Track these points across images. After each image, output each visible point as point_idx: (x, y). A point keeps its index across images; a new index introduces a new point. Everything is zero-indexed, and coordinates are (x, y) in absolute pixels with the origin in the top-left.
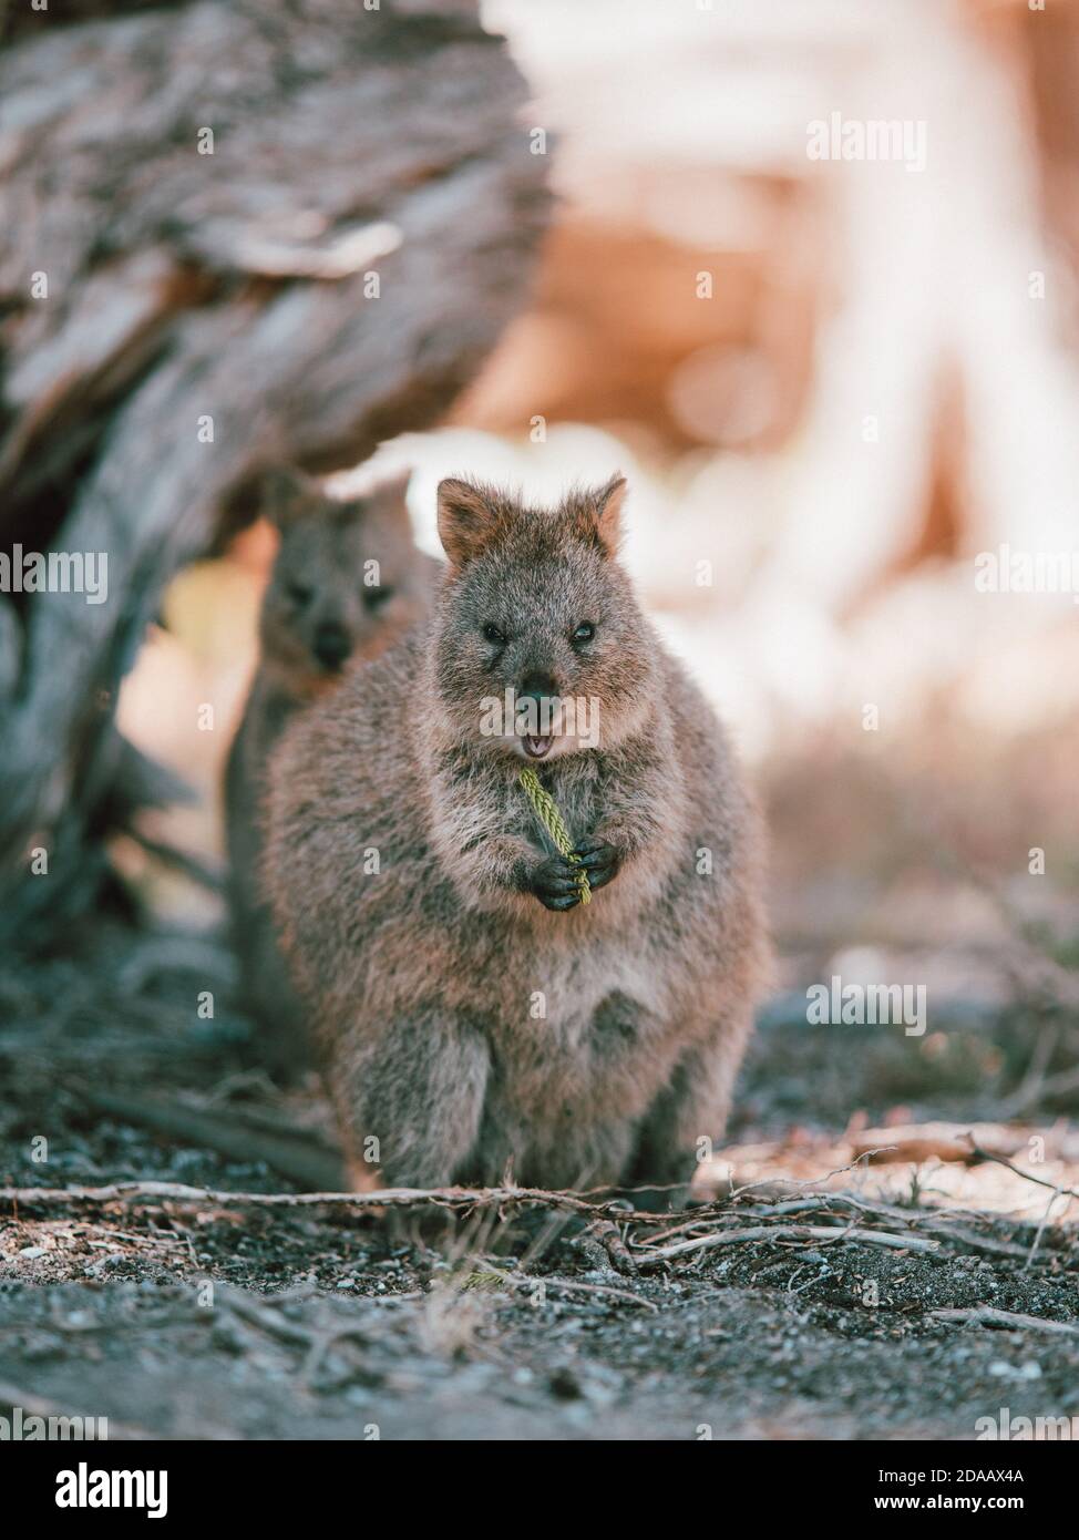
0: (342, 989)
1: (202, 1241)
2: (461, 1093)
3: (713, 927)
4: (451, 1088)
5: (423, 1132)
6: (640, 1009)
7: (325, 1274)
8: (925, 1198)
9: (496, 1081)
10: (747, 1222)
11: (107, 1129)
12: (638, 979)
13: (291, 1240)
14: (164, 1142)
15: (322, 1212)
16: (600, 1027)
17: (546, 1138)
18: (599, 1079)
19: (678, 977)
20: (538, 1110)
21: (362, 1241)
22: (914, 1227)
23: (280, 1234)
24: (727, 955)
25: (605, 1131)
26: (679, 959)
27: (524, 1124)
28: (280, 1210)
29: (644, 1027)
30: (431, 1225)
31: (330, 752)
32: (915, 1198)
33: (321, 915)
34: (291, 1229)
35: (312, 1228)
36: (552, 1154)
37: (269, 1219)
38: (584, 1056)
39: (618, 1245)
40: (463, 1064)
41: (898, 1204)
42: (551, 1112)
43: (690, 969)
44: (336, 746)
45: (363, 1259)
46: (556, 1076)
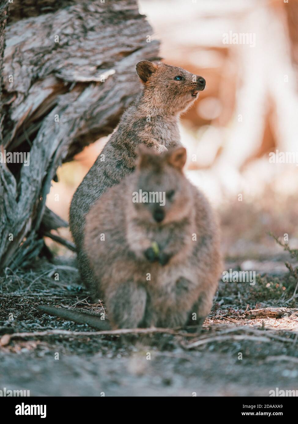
0: (106, 276)
1: (70, 346)
2: (139, 304)
3: (208, 258)
4: (137, 302)
5: (129, 314)
6: (189, 282)
7: (104, 353)
8: (266, 327)
9: (148, 301)
10: (217, 335)
11: (44, 316)
12: (188, 273)
13: (95, 344)
14: (60, 319)
15: (103, 337)
16: (178, 287)
17: (163, 317)
18: (178, 301)
19: (199, 272)
20: (161, 310)
21: (114, 344)
22: (264, 335)
23: (91, 343)
24: (212, 265)
25: (180, 315)
26: (199, 268)
27: (157, 313)
28: (91, 337)
29: (190, 287)
30: (132, 339)
31: (102, 213)
32: (263, 327)
33: (100, 257)
34: (94, 341)
35: (100, 341)
36: (165, 321)
37: (89, 339)
38: (173, 295)
39: (183, 343)
40: (140, 295)
41: (259, 329)
42: (165, 310)
43: (203, 270)
44: (103, 211)
45: (114, 349)
46: (165, 300)
